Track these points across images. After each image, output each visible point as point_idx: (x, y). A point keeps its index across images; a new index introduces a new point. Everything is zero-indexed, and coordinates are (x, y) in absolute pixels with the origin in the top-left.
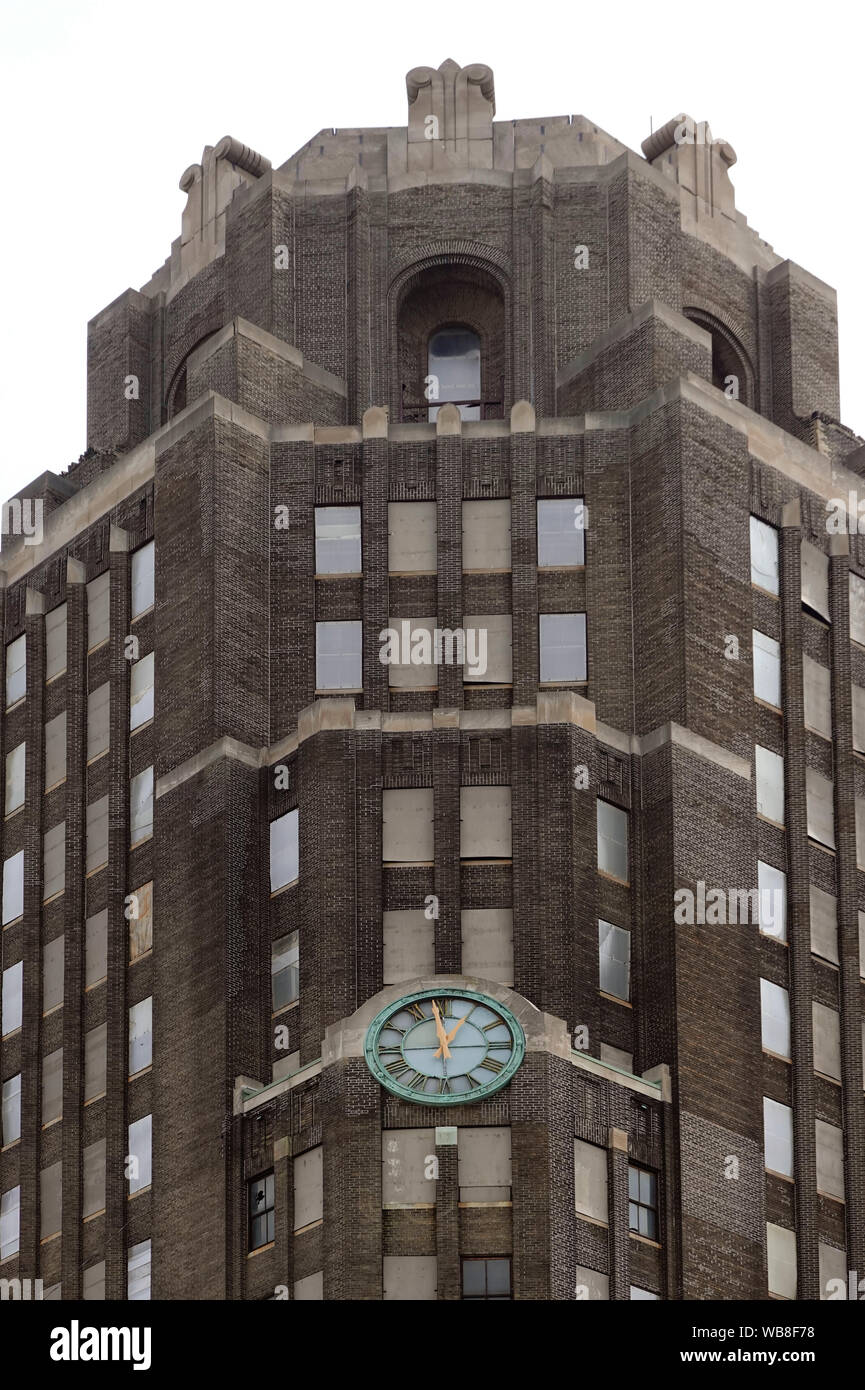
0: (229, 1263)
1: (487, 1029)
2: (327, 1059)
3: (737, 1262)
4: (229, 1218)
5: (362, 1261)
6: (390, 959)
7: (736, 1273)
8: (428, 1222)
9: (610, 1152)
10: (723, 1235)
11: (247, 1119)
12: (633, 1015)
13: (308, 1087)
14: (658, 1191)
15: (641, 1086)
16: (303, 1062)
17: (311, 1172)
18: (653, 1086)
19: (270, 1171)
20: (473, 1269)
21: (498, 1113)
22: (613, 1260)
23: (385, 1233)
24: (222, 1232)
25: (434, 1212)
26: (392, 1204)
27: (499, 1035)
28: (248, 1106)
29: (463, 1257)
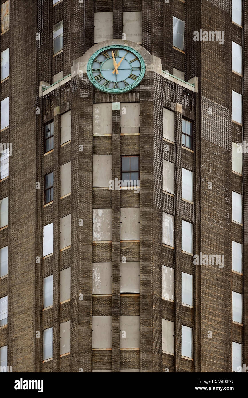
0: (37, 158)
1: (132, 62)
2: (73, 74)
3: (221, 159)
4: (37, 140)
5: (85, 157)
6: (97, 33)
7: (220, 163)
8: (109, 142)
9: (175, 113)
10: (216, 147)
11: (44, 99)
12: (185, 56)
13: (66, 86)
14: (193, 129)
15: (188, 86)
16: (64, 76)
17: (67, 120)
18: (192, 86)
19: (52, 120)
20: (126, 160)
21: (135, 97)
22: (176, 157)
23: (94, 146)
24: (35, 145)
25: (111, 137)
26: (96, 134)
27: (136, 64)
28: (45, 93)
29: (122, 156)
